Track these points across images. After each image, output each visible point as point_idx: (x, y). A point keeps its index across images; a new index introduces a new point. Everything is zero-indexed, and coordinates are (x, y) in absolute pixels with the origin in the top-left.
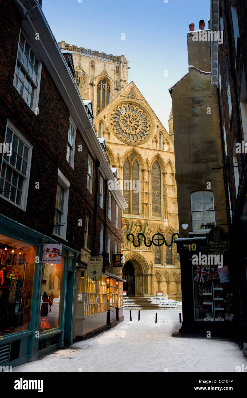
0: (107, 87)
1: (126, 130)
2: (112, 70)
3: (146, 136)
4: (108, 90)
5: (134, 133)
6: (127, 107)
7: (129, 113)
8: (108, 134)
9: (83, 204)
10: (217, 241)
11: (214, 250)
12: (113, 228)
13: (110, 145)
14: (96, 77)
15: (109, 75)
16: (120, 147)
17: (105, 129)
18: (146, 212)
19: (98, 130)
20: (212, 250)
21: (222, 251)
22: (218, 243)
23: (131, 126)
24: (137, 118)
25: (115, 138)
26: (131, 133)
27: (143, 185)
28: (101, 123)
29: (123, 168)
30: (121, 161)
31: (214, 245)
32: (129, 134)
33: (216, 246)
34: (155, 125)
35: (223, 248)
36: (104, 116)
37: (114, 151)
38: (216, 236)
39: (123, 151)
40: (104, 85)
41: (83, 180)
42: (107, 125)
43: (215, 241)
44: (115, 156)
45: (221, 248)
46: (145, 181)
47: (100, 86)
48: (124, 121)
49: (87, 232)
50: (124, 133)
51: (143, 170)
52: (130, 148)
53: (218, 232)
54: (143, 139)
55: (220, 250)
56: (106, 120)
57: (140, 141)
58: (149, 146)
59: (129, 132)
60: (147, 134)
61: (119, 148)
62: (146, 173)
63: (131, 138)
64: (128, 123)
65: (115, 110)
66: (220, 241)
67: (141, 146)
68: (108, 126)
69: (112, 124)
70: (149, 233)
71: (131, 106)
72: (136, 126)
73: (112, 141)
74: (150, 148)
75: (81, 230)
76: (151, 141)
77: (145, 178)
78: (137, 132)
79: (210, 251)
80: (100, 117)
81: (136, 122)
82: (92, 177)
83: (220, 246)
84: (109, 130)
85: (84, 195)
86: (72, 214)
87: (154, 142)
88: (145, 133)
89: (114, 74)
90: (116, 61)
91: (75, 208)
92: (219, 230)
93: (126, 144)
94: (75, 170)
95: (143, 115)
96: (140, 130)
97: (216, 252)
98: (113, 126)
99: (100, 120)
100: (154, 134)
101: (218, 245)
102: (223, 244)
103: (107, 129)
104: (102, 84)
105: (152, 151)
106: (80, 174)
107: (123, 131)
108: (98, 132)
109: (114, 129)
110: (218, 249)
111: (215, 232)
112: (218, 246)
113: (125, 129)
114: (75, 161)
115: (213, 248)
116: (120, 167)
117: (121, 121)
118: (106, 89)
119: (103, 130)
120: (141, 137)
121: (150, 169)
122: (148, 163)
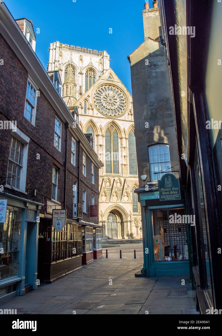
0: (93, 75)
1: (106, 107)
2: (96, 62)
3: (123, 111)
4: (94, 77)
5: (113, 108)
6: (107, 88)
7: (108, 93)
8: (92, 110)
9: (49, 160)
10: (168, 188)
11: (166, 197)
12: (89, 184)
13: (94, 119)
14: (84, 67)
15: (94, 65)
16: (102, 119)
17: (89, 106)
18: (124, 172)
19: (84, 107)
20: (163, 197)
21: (173, 197)
22: (170, 190)
23: (110, 103)
24: (115, 96)
25: (98, 112)
26: (110, 108)
27: (122, 149)
28: (86, 101)
29: (105, 136)
30: (103, 131)
31: (166, 191)
32: (109, 109)
33: (168, 193)
34: (129, 101)
35: (175, 194)
36: (89, 95)
37: (97, 123)
38: (168, 183)
39: (104, 123)
40: (90, 73)
41: (48, 137)
42: (91, 102)
43: (166, 188)
44: (98, 127)
45: (173, 194)
46: (123, 146)
47: (88, 74)
48: (105, 99)
49: (57, 186)
50: (105, 108)
51: (121, 138)
52: (110, 120)
53: (170, 179)
54: (120, 113)
55: (172, 196)
56: (90, 99)
57: (118, 114)
58: (125, 118)
59: (109, 108)
60: (124, 109)
61: (101, 121)
62: (124, 140)
63: (110, 112)
64: (108, 100)
65: (97, 90)
66: (172, 188)
67: (119, 118)
68: (92, 104)
69: (95, 102)
70: (127, 188)
71: (110, 87)
72: (115, 103)
73: (95, 115)
74: (126, 120)
75: (47, 184)
76: (127, 114)
77: (123, 144)
78: (115, 108)
79: (162, 198)
80: (85, 97)
81: (114, 99)
82: (61, 136)
83: (171, 193)
84: (92, 106)
85: (49, 151)
86: (34, 168)
87: (130, 115)
88: (122, 108)
89: (98, 65)
90: (100, 55)
91: (38, 163)
92: (170, 177)
93: (107, 118)
94: (37, 127)
95: (120, 94)
96: (118, 106)
97: (168, 198)
98: (96, 103)
99: (85, 98)
100: (129, 109)
101: (169, 191)
102: (174, 191)
103: (91, 106)
104: (89, 73)
105: (128, 122)
106: (44, 132)
107: (104, 107)
108: (84, 108)
109: (97, 106)
110: (169, 196)
111: (166, 179)
112: (170, 193)
113: (106, 105)
114: (36, 119)
115: (165, 195)
116: (102, 136)
117: (102, 99)
118: (92, 77)
119: (88, 106)
120: (119, 111)
121: (127, 137)
122: (125, 132)
